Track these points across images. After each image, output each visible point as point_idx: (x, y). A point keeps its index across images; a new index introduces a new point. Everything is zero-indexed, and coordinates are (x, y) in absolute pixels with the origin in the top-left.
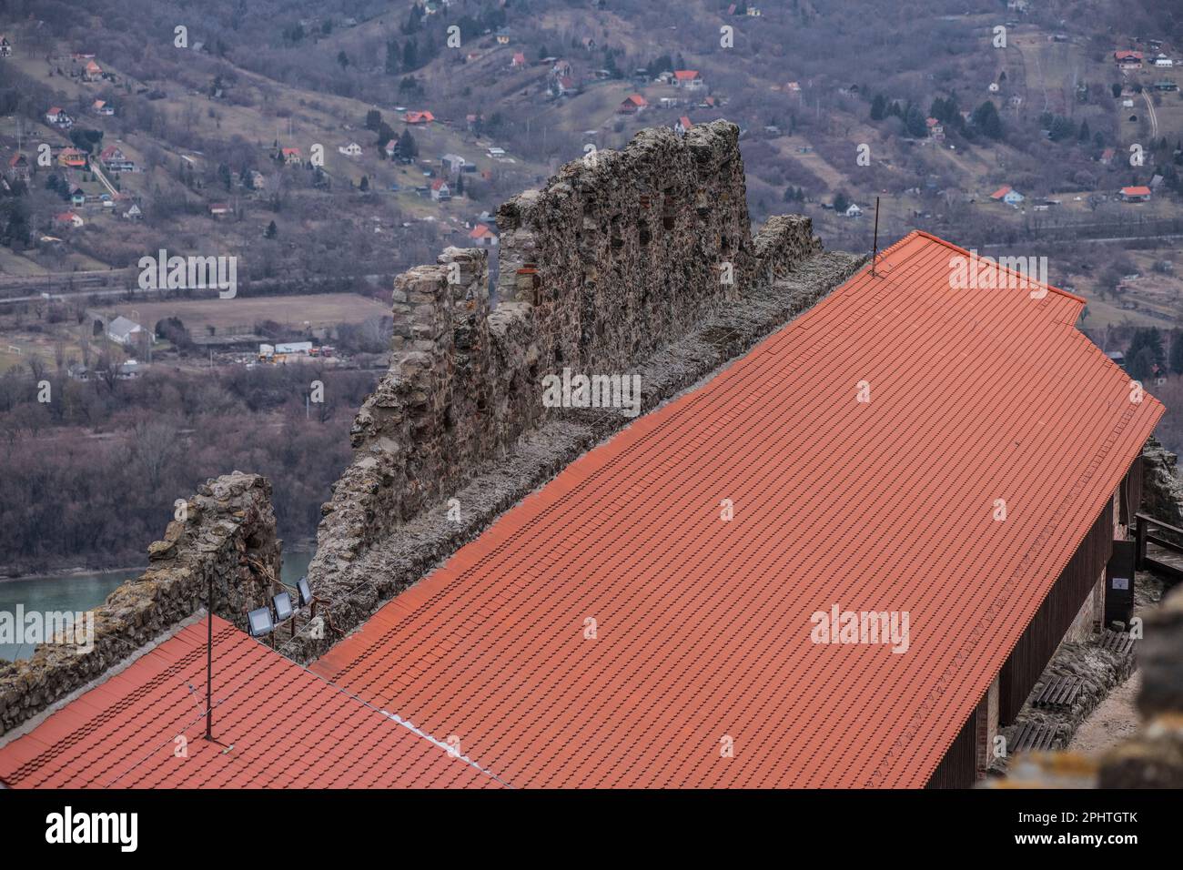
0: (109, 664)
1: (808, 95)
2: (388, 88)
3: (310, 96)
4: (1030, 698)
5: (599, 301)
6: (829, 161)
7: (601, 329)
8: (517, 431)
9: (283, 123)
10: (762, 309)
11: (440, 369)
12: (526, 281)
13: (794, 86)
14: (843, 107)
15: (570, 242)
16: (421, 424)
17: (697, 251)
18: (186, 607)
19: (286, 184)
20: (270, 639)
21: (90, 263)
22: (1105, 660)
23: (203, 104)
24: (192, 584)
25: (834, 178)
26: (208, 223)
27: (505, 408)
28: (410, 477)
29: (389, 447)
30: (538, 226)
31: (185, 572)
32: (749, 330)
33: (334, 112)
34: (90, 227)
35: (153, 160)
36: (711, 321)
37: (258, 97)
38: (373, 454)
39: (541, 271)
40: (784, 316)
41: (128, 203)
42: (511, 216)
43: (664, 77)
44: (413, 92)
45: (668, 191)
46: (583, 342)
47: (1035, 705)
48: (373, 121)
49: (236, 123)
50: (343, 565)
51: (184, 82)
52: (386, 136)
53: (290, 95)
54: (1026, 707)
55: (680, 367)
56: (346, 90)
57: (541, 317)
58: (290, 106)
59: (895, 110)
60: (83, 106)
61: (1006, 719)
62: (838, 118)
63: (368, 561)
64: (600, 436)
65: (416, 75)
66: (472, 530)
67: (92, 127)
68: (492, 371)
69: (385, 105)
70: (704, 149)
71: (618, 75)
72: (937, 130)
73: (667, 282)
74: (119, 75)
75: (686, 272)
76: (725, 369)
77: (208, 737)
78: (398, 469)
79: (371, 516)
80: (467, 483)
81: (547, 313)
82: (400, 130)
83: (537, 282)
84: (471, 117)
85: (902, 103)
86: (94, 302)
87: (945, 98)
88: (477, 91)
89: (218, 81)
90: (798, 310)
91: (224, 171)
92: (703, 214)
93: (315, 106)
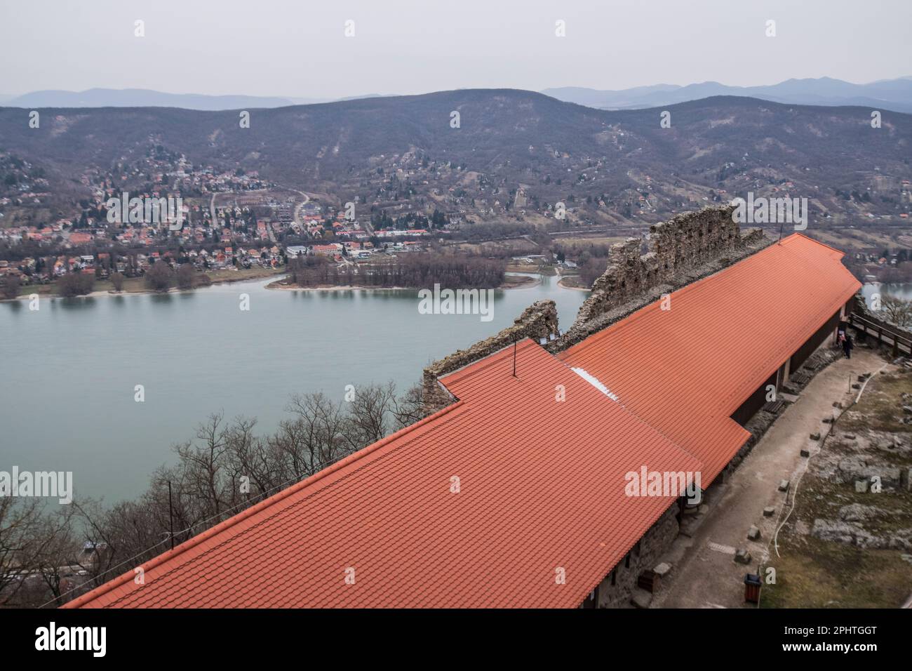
0: (491, 352)
1: (820, 189)
2: (716, 184)
3: (697, 186)
4: (804, 365)
5: (682, 252)
6: (823, 205)
7: (683, 259)
8: (649, 287)
9: (690, 192)
10: (740, 254)
11: (621, 271)
12: (656, 247)
13: (816, 187)
14: (829, 192)
15: (672, 236)
16: (613, 286)
17: (720, 238)
18: (521, 336)
19: (690, 206)
20: (546, 347)
21: (643, 222)
22: (831, 354)
23: (672, 187)
24: (524, 330)
25: (824, 209)
26: (671, 214)
27: (645, 281)
28: (608, 300)
29: (602, 292)
30: (661, 232)
31: (522, 327)
32: (733, 259)
33: (703, 190)
34: (644, 214)
35: (660, 199)
36: (724, 257)
37: (685, 185)
38: (597, 294)
39: (661, 244)
40: (747, 256)
41: (653, 209)
42: (653, 229)
43: (784, 184)
44: (722, 186)
45: (709, 222)
46: (676, 263)
47: (804, 367)
48: (711, 192)
49: (679, 192)
50: (582, 324)
51: (668, 182)
52: (714, 195)
53: (692, 186)
54: (801, 367)
55: (708, 270)
56: (705, 185)
57: (660, 257)
58: (693, 188)
59: (842, 193)
60: (645, 187)
61: (791, 372)
62: (827, 195)
63: (589, 324)
64: (676, 289)
65: (723, 182)
66: (625, 315)
67: (647, 192)
68: (641, 271)
69: (715, 188)
70: (725, 211)
71: (772, 183)
72: (853, 199)
73: (708, 246)
74: (654, 181)
75: (715, 244)
76: (723, 271)
77: (514, 375)
78: (603, 298)
79: (592, 311)
80: (629, 301)
81: (663, 255)
82: (717, 194)
83: (659, 247)
84: (735, 192)
85: (843, 191)
86: (644, 230)
87: (855, 191)
88: (737, 186)
89: (676, 183)
90: (752, 254)
91: (676, 203)
92: (723, 228)
93: (698, 188)
